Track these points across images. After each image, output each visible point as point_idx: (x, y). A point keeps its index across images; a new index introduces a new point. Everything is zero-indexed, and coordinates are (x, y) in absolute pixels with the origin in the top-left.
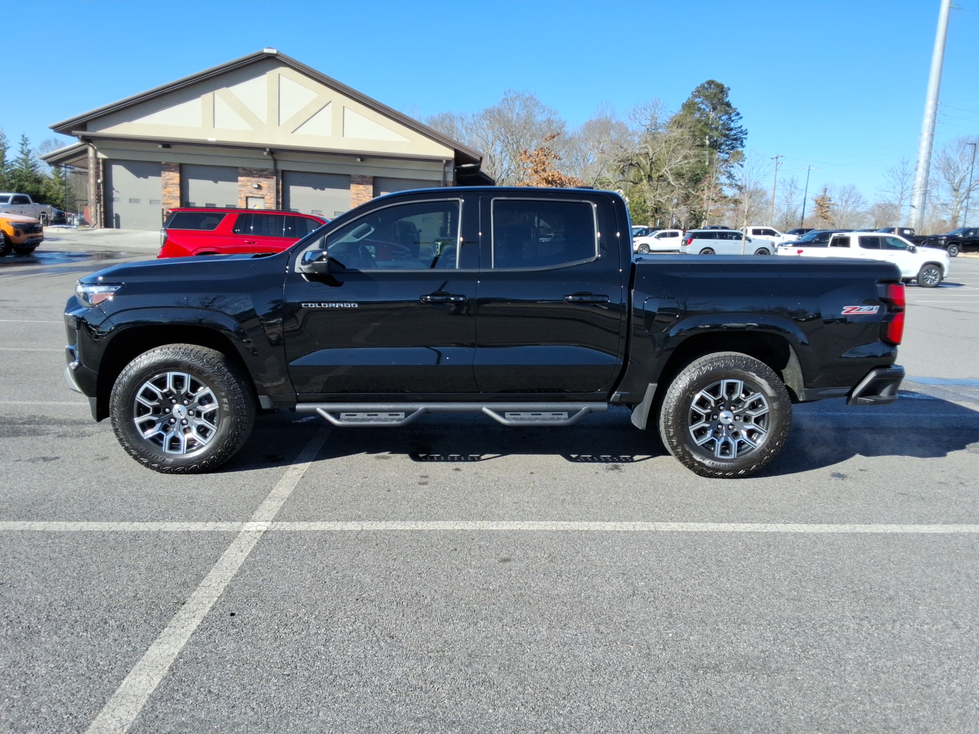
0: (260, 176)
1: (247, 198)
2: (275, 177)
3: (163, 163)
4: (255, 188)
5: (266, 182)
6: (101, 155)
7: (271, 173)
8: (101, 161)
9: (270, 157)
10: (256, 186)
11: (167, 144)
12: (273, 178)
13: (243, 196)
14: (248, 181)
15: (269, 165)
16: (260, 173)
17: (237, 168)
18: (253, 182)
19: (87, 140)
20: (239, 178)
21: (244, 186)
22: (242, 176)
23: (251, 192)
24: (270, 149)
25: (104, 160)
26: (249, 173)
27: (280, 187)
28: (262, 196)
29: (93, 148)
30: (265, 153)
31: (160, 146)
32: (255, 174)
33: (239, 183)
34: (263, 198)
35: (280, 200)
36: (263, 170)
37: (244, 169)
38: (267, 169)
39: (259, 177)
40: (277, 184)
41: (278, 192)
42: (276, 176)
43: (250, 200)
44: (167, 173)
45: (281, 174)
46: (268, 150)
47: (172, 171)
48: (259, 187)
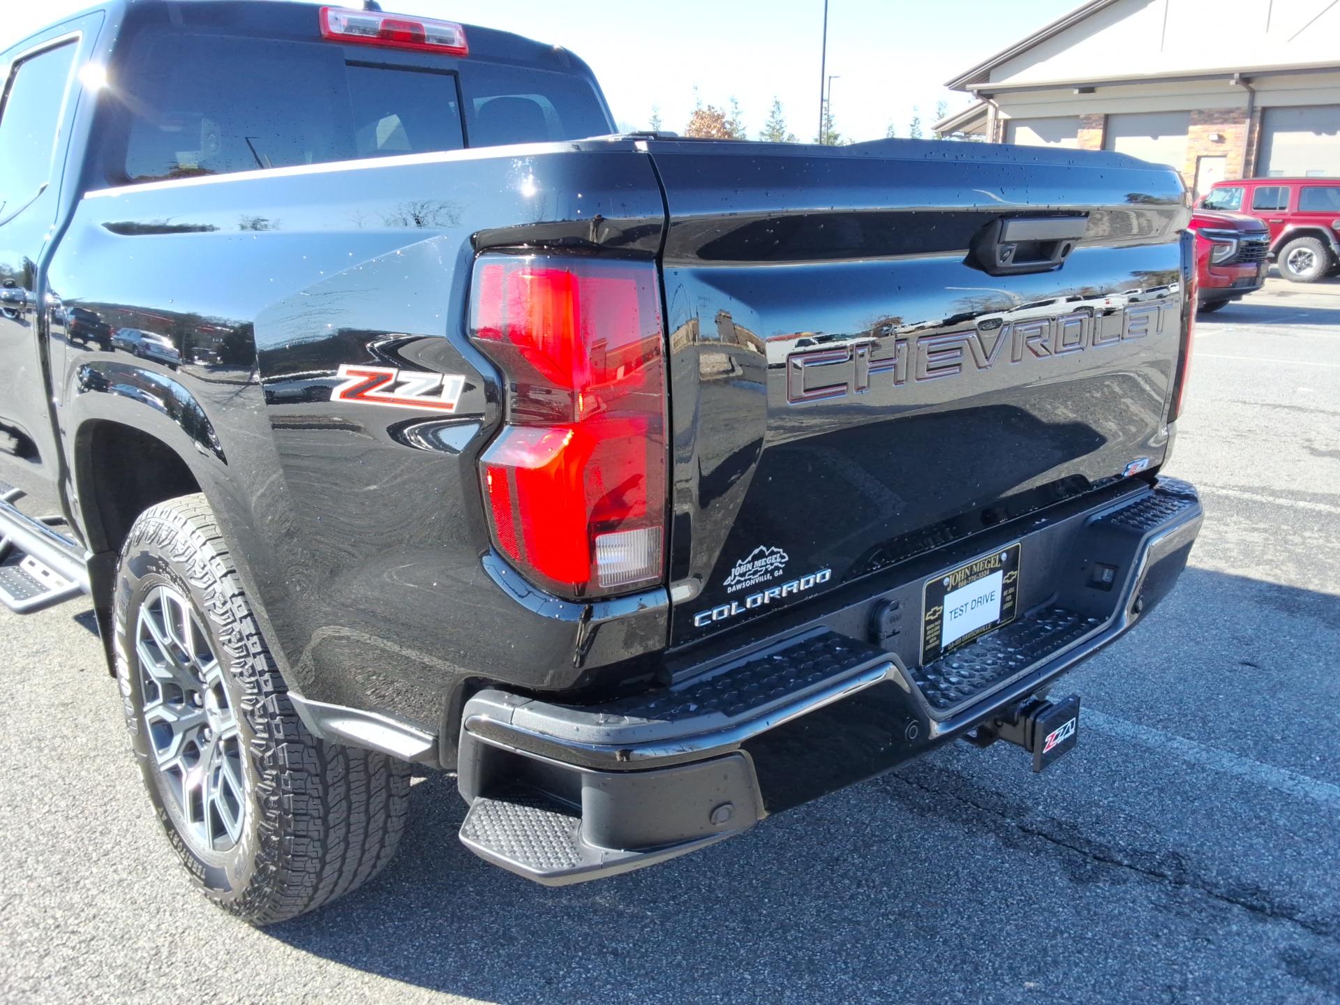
0: (1225, 121)
1: (1199, 158)
2: (1248, 121)
3: (1082, 116)
4: (1213, 141)
5: (1234, 130)
6: (1003, 115)
7: (1243, 114)
8: (1002, 123)
9: (1242, 88)
10: (1216, 138)
11: (1088, 88)
12: (1244, 123)
13: (1193, 156)
14: (1204, 131)
15: (1242, 101)
16: (1226, 116)
17: (1189, 111)
18: (1212, 131)
19: (986, 95)
20: (1191, 128)
21: (1196, 139)
22: (1195, 124)
23: (1206, 149)
24: (1241, 74)
25: (1006, 122)
26: (1207, 117)
27: (1256, 135)
28: (1223, 154)
29: (994, 106)
30: (1232, 82)
31: (1076, 92)
32: (1217, 118)
33: (1190, 136)
34: (1225, 156)
35: (1253, 158)
36: (1230, 111)
37: (1200, 112)
38: (1238, 109)
39: (1222, 123)
40: (1251, 131)
41: (1250, 144)
42: (1251, 118)
43: (1203, 160)
44: (1085, 131)
45: (1259, 114)
46: (1237, 75)
47: (1093, 128)
48: (1221, 139)
